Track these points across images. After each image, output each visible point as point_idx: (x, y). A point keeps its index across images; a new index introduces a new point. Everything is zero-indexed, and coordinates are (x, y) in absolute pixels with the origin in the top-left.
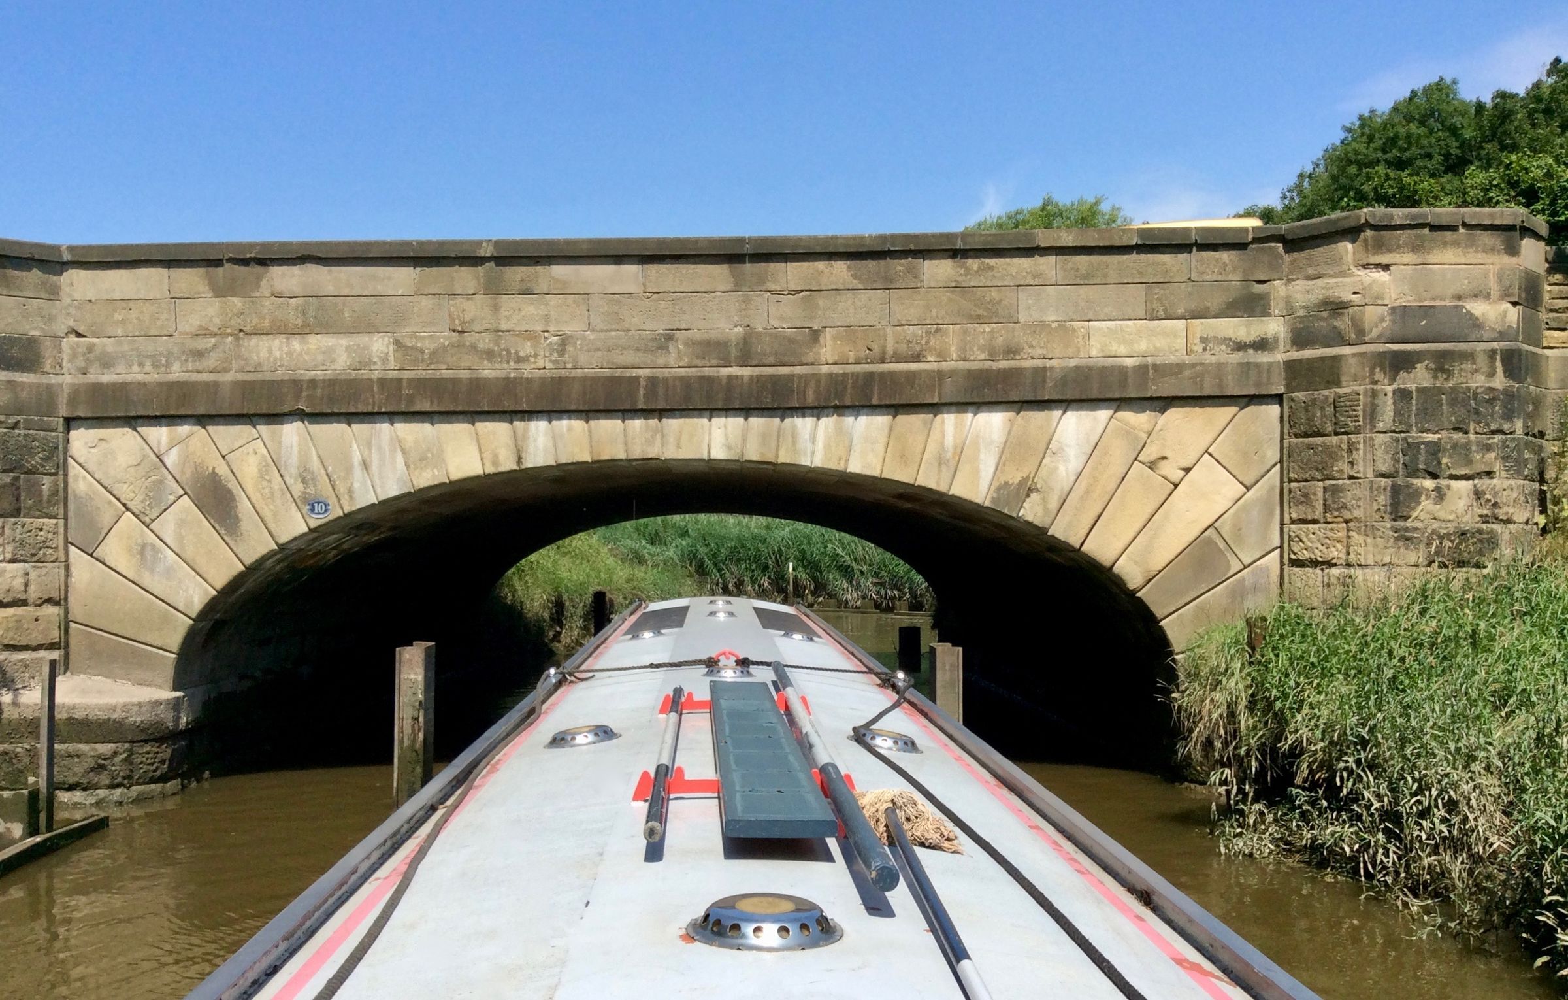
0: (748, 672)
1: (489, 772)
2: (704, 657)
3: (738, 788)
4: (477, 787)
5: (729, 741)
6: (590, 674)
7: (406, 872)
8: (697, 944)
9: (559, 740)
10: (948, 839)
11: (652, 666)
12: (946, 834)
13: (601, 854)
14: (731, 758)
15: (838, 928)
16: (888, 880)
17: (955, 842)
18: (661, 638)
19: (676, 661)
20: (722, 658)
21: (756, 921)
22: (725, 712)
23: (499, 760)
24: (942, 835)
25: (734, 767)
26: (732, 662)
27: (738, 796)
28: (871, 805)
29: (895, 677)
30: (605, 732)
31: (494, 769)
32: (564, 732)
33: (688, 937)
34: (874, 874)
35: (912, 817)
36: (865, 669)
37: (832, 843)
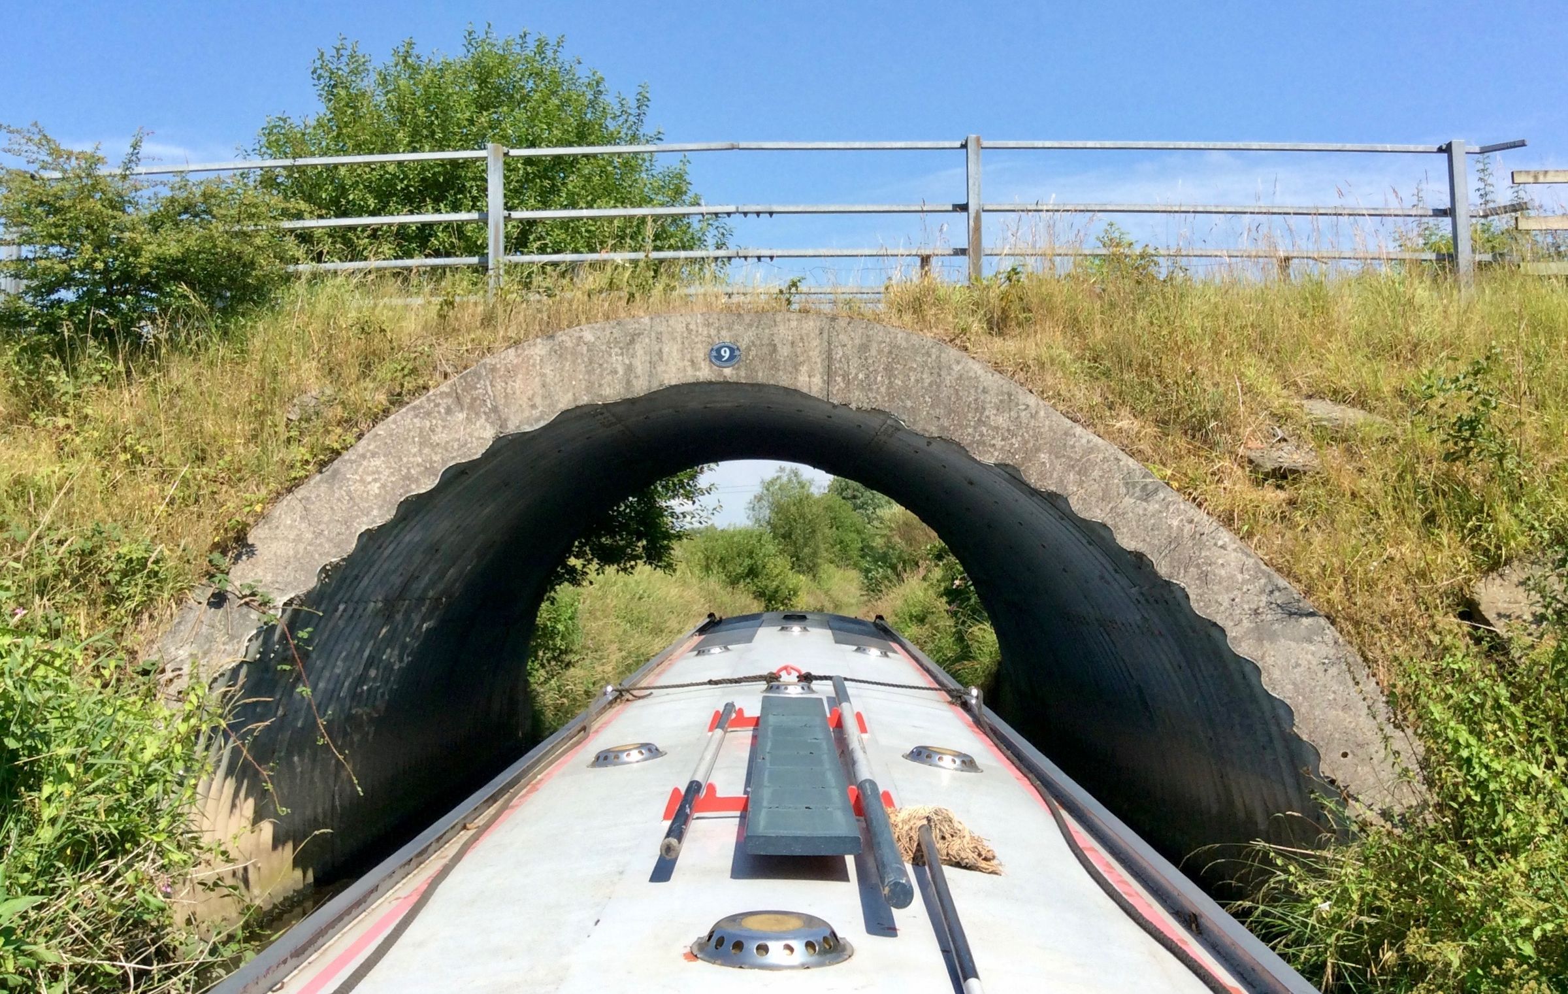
0: (809, 688)
1: (528, 792)
2: (765, 673)
3: (765, 804)
4: (512, 807)
5: (768, 757)
6: (648, 692)
7: (425, 891)
8: (700, 962)
9: (605, 759)
10: (986, 859)
11: (710, 682)
12: (984, 853)
13: (621, 873)
14: (766, 774)
15: (848, 947)
16: (903, 897)
17: (993, 862)
18: (728, 654)
19: (736, 677)
20: (783, 674)
21: (761, 939)
22: (770, 729)
23: (541, 780)
24: (980, 855)
25: (766, 783)
26: (793, 677)
27: (763, 813)
28: (904, 822)
29: (969, 694)
30: (650, 750)
31: (534, 789)
32: (608, 751)
33: (692, 956)
34: (887, 890)
35: (947, 836)
36: (937, 686)
37: (850, 860)
